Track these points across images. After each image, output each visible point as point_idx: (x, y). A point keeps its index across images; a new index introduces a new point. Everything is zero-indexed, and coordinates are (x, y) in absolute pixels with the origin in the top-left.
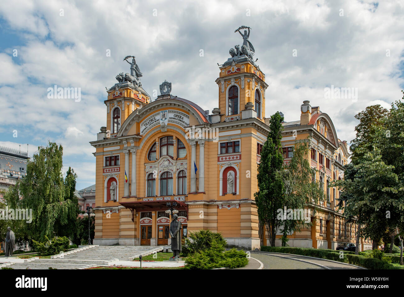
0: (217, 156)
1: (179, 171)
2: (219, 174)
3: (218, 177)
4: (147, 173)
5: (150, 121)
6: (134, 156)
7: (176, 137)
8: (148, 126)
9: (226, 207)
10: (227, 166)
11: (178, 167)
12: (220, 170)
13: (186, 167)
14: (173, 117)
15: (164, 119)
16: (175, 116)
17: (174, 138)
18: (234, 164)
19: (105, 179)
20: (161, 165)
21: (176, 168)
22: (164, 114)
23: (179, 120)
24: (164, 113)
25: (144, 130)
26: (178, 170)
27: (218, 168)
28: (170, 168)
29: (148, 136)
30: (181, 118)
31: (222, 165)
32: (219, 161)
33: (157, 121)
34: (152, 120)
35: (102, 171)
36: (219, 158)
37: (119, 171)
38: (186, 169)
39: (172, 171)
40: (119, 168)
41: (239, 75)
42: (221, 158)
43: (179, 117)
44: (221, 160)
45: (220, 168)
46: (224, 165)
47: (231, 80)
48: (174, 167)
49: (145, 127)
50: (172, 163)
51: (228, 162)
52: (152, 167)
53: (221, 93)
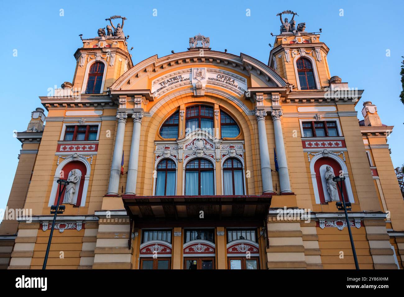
0: (300, 140)
1: (226, 158)
2: (308, 168)
3: (309, 172)
4: (158, 157)
5: (171, 79)
6: (138, 126)
7: (220, 106)
8: (166, 85)
9: (332, 224)
10: (321, 156)
11: (224, 152)
12: (310, 161)
13: (240, 152)
14: (215, 78)
15: (199, 78)
16: (219, 77)
17: (216, 107)
18: (335, 154)
19: (60, 163)
20: (189, 147)
21: (221, 152)
22: (201, 73)
23: (226, 83)
24: (199, 71)
25: (159, 90)
26: (224, 155)
27: (306, 157)
28: (208, 152)
29: (167, 99)
30: (231, 80)
31: (313, 154)
32: (304, 146)
33: (185, 80)
34: (175, 79)
35: (55, 148)
36: (304, 143)
37: (94, 149)
38: (241, 155)
39: (211, 157)
40: (97, 145)
41: (313, 45)
42: (308, 142)
43: (228, 79)
44: (309, 146)
45: (309, 159)
46: (315, 154)
47: (299, 49)
48: (218, 151)
49: (160, 87)
50: (211, 145)
51: (322, 150)
52: (169, 148)
53: (286, 63)
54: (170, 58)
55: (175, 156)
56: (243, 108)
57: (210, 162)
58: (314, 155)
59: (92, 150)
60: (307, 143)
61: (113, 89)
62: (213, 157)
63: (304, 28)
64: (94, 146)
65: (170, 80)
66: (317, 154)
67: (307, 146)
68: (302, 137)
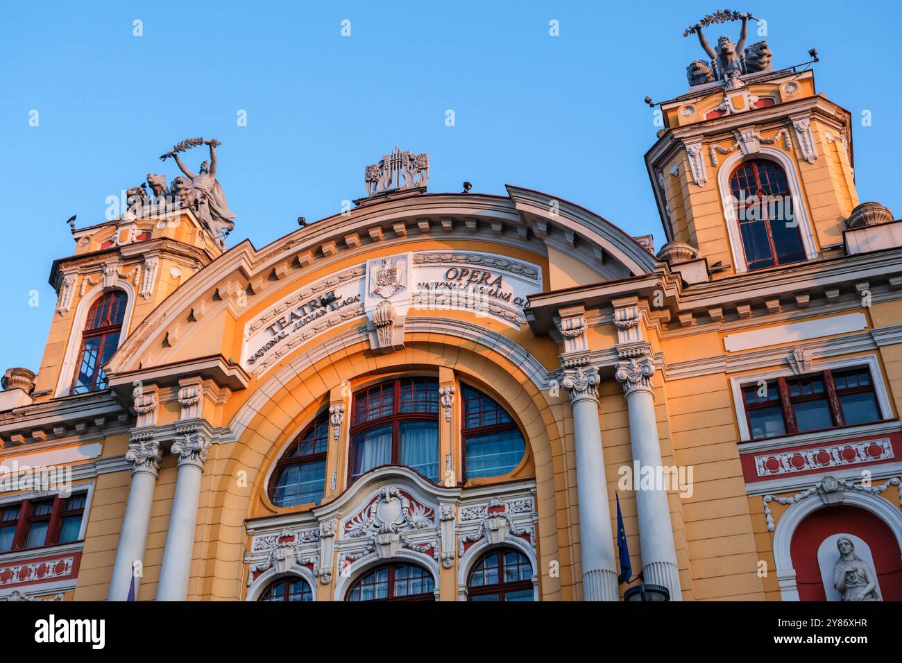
0: (734, 451)
1: (474, 550)
3: (768, 569)
4: (258, 572)
5: (301, 308)
6: (190, 477)
7: (457, 373)
8: (288, 330)
10: (814, 503)
11: (472, 531)
12: (771, 525)
13: (524, 524)
14: (441, 280)
15: (386, 291)
16: (451, 275)
17: (446, 376)
20: (355, 526)
21: (457, 534)
22: (392, 271)
23: (476, 290)
24: (388, 266)
25: (265, 349)
26: (469, 543)
27: (757, 515)
28: (415, 538)
29: (287, 376)
30: (490, 281)
31: (782, 499)
32: (750, 474)
33: (345, 303)
34: (314, 305)
36: (747, 461)
37: (69, 571)
38: (526, 536)
39: (427, 552)
40: (78, 557)
41: (781, 112)
42: (765, 459)
43: (479, 277)
44: (768, 473)
45: (770, 518)
46: (790, 499)
47: (736, 134)
48: (448, 531)
49: (269, 337)
50: (427, 510)
51: (816, 478)
52: (291, 538)
53: (692, 189)
54: (293, 242)
55: (310, 565)
56: (528, 367)
57: (425, 572)
58: (788, 504)
59: (64, 573)
60: (759, 461)
61: (114, 371)
62: (431, 552)
63: (765, 59)
64: (69, 561)
65: (299, 313)
66: (798, 496)
67: (761, 472)
68: (740, 443)
